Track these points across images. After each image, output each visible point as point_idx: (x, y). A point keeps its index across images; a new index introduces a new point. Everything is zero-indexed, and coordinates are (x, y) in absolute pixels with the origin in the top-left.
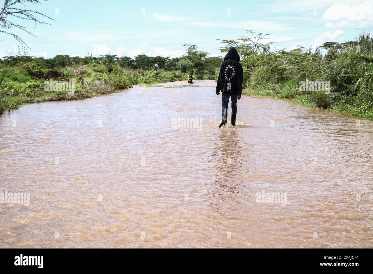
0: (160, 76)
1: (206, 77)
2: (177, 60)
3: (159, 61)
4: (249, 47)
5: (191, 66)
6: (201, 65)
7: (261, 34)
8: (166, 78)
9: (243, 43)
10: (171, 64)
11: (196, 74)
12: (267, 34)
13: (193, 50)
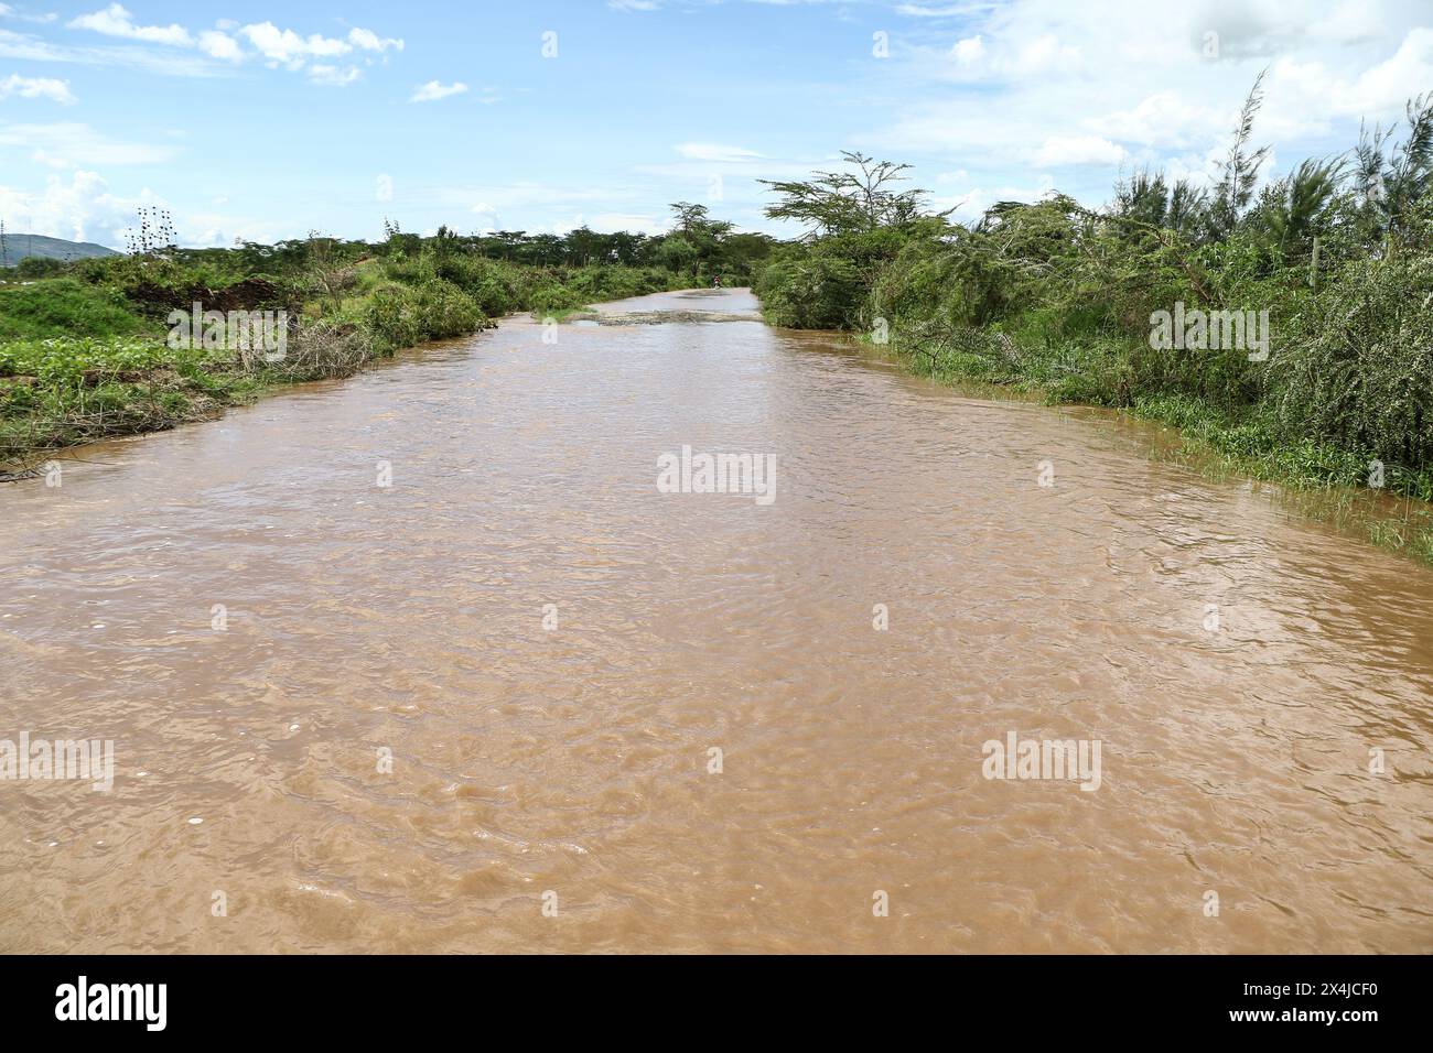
0: (609, 283)
1: (726, 280)
2: (659, 240)
3: (620, 244)
4: (849, 203)
5: (693, 255)
6: (716, 252)
7: (886, 165)
8: (626, 286)
9: (833, 190)
10: (647, 249)
11: (705, 273)
12: (904, 166)
13: (696, 217)
